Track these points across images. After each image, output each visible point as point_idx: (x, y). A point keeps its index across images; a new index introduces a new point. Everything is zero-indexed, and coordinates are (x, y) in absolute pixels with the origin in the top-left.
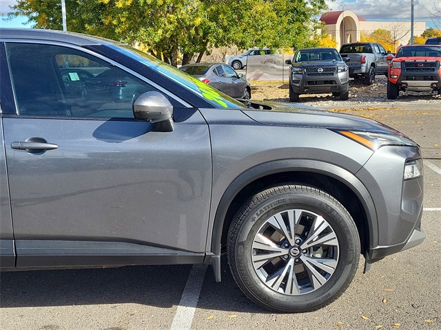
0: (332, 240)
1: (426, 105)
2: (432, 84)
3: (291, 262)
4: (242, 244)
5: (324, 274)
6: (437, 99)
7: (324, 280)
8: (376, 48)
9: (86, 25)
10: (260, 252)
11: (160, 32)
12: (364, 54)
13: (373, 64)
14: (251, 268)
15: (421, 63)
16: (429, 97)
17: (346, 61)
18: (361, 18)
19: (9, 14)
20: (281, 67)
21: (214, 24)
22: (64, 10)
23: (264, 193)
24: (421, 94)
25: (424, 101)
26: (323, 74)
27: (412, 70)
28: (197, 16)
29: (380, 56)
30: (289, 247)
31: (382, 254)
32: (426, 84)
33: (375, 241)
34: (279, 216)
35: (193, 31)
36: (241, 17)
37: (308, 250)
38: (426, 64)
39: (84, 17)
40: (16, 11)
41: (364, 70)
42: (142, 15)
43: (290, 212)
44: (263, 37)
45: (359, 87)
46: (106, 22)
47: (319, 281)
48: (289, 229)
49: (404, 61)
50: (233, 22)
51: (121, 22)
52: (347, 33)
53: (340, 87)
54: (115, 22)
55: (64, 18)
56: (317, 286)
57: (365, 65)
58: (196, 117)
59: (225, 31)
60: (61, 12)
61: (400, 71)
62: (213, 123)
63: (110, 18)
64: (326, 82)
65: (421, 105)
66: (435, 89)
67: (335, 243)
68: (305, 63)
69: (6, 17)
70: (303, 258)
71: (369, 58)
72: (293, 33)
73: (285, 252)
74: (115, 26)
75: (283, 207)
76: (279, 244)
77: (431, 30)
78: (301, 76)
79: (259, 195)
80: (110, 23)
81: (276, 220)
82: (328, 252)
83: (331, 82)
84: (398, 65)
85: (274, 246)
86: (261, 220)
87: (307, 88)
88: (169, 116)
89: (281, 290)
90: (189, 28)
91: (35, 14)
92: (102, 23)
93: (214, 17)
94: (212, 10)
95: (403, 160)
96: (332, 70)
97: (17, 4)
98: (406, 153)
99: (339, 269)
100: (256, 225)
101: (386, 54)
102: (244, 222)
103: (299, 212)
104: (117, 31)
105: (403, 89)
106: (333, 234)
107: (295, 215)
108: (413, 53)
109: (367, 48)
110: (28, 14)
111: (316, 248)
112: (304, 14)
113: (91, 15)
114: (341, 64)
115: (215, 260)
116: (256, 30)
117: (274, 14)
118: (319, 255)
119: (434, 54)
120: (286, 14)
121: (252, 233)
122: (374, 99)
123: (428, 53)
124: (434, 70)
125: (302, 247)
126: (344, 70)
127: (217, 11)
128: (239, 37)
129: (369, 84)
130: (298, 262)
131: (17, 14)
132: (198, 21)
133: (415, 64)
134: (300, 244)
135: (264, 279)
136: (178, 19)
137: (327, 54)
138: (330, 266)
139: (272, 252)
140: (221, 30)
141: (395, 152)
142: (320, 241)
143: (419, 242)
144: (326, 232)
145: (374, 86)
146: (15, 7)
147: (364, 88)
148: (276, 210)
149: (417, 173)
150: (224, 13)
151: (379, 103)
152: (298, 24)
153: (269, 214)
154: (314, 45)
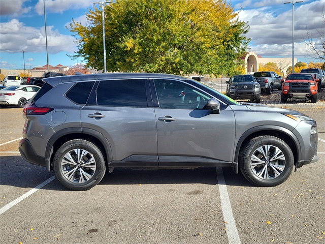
0: (282, 157)
1: (303, 106)
2: (306, 95)
3: (266, 166)
4: (247, 158)
5: (279, 171)
6: (309, 102)
7: (279, 174)
8: (273, 74)
9: (117, 62)
10: (253, 162)
11: (157, 66)
12: (267, 78)
13: (272, 83)
14: (250, 168)
15: (300, 83)
16: (304, 102)
17: (259, 82)
18: (259, 56)
19: (74, 56)
20: (220, 85)
21: (186, 61)
22: (105, 54)
23: (255, 138)
24: (299, 100)
25: (302, 104)
26: (246, 89)
27: (295, 87)
28: (177, 57)
29: (275, 79)
30: (265, 160)
31: (302, 164)
32: (302, 95)
33: (300, 158)
34: (261, 147)
35: (174, 66)
36: (200, 58)
37: (273, 161)
38: (303, 84)
39: (116, 57)
40: (78, 54)
41: (267, 86)
42: (146, 57)
43: (266, 146)
44: (212, 69)
45: (264, 96)
46: (128, 60)
47: (277, 174)
48: (265, 153)
49: (290, 83)
50: (196, 61)
51: (136, 61)
52: (251, 64)
53: (256, 96)
54: (132, 60)
55: (105, 58)
56: (276, 176)
57: (267, 84)
58: (228, 108)
59: (191, 65)
60: (103, 55)
61: (288, 88)
62: (235, 111)
63: (130, 58)
64: (248, 93)
65: (301, 106)
66: (308, 97)
67: (284, 159)
68: (237, 83)
69: (72, 58)
70: (271, 165)
71: (269, 80)
72: (228, 66)
73: (264, 162)
74: (132, 62)
75: (263, 144)
76: (261, 159)
77: (300, 63)
78: (234, 90)
79: (253, 139)
80: (130, 61)
81: (260, 149)
82: (281, 162)
83: (251, 93)
84: (288, 84)
85: (259, 160)
86: (254, 149)
87: (237, 96)
88: (218, 108)
89: (262, 178)
90: (172, 64)
91: (88, 56)
92: (125, 61)
93: (186, 58)
94: (184, 54)
95: (311, 126)
96: (252, 87)
97: (79, 51)
98: (311, 123)
99: (285, 170)
100: (252, 151)
101: (279, 78)
102: (248, 150)
103: (269, 146)
104: (134, 65)
105: (290, 97)
106: (283, 155)
107: (268, 147)
108: (295, 77)
109: (268, 75)
110: (84, 56)
111: (276, 161)
112: (233, 56)
113: (119, 57)
114: (256, 84)
115: (236, 165)
116: (208, 65)
117: (217, 56)
118: (277, 164)
119: (307, 78)
120: (224, 56)
121: (251, 154)
122: (275, 102)
123: (303, 78)
124: (307, 87)
125: (270, 160)
126: (258, 87)
127: (187, 55)
128: (199, 69)
129: (270, 94)
130: (269, 167)
131: (78, 56)
132: (177, 60)
133: (297, 84)
134: (269, 159)
135: (255, 173)
136: (166, 59)
137: (248, 78)
138: (282, 168)
139: (259, 162)
140: (189, 65)
141: (307, 123)
142: (278, 158)
143: (316, 161)
144: (280, 154)
145: (272, 96)
146: (78, 52)
147: (267, 96)
148: (261, 145)
149: (315, 132)
150: (192, 56)
151: (277, 105)
152: (231, 61)
153: (258, 147)
154: (239, 73)
